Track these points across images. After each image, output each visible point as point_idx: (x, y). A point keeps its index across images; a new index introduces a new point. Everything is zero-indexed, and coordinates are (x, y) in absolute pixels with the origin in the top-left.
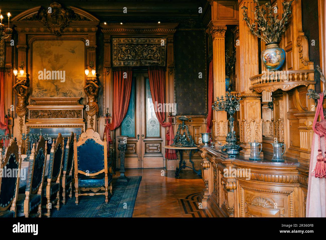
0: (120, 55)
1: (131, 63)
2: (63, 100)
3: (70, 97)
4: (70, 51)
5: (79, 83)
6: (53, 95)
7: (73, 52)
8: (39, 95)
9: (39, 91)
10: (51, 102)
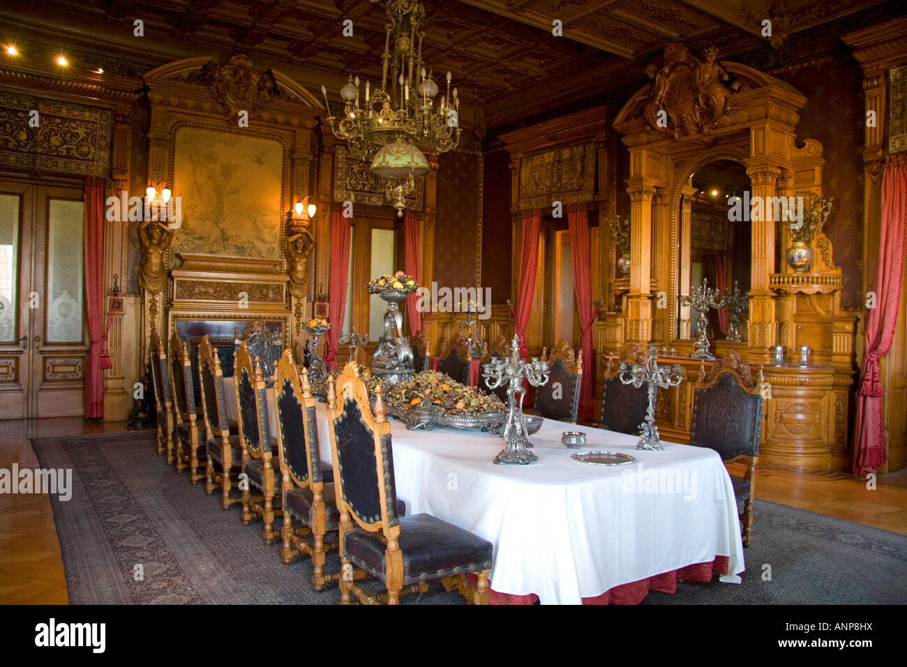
0: (348, 179)
1: (367, 198)
3: (250, 255)
4: (255, 159)
5: (269, 228)
6: (215, 248)
7: (260, 162)
8: (185, 247)
9: (186, 240)
10: (216, 264)
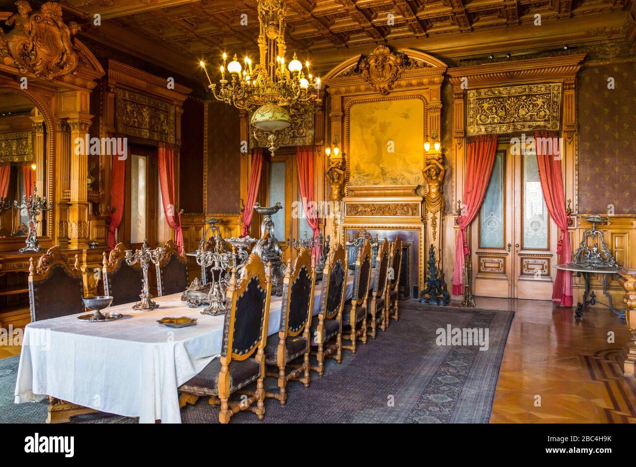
0: (479, 116)
1: (498, 129)
2: (392, 189)
3: (402, 184)
4: (402, 115)
5: (415, 163)
6: (377, 181)
7: (406, 117)
8: (359, 182)
9: (359, 177)
10: (375, 192)
